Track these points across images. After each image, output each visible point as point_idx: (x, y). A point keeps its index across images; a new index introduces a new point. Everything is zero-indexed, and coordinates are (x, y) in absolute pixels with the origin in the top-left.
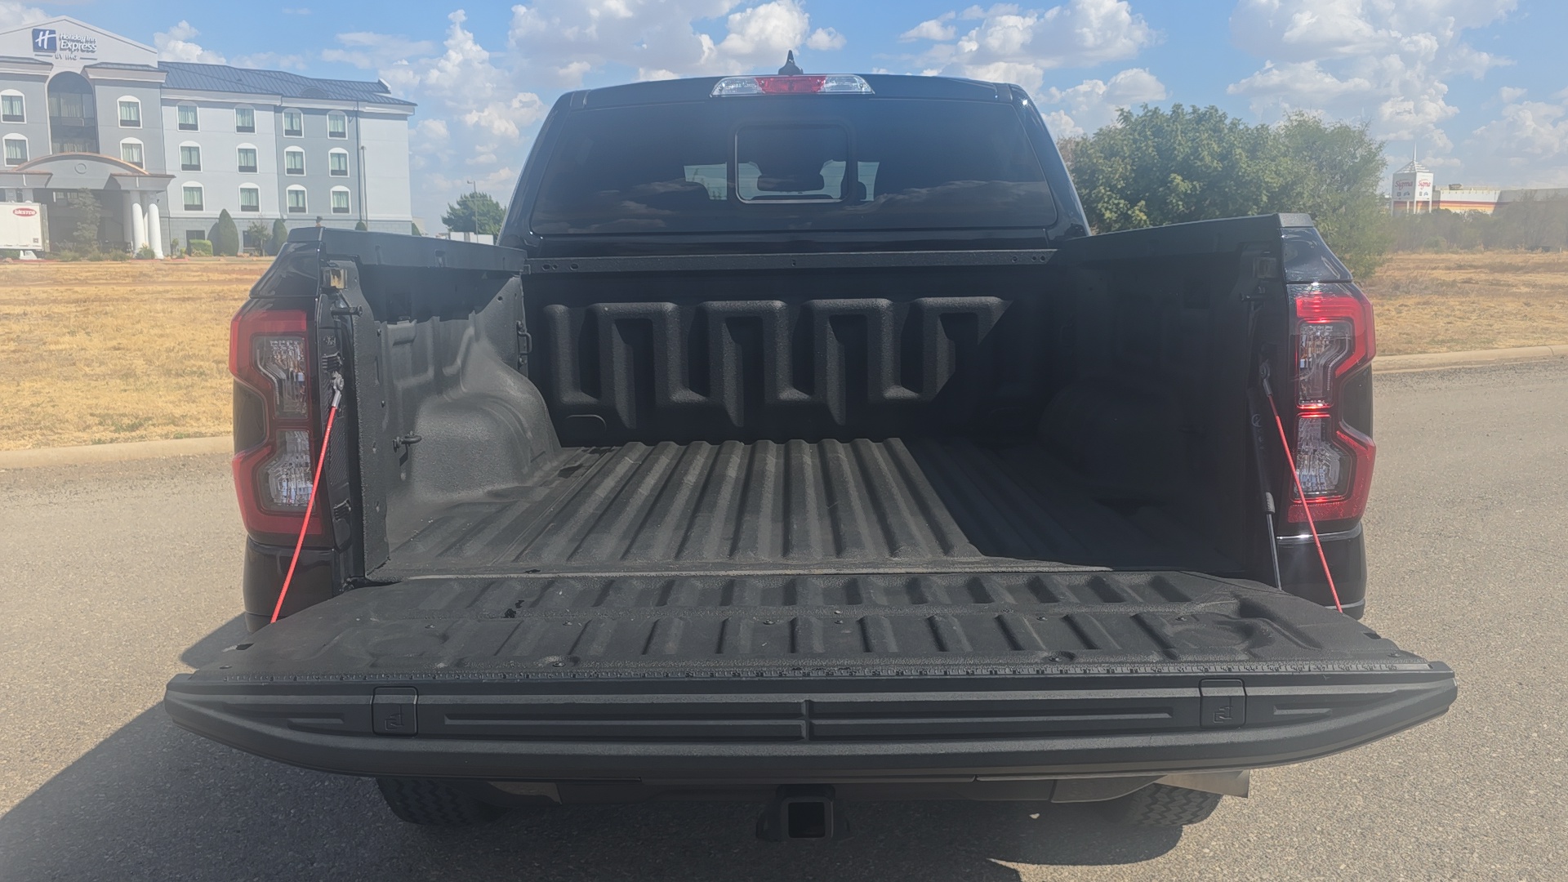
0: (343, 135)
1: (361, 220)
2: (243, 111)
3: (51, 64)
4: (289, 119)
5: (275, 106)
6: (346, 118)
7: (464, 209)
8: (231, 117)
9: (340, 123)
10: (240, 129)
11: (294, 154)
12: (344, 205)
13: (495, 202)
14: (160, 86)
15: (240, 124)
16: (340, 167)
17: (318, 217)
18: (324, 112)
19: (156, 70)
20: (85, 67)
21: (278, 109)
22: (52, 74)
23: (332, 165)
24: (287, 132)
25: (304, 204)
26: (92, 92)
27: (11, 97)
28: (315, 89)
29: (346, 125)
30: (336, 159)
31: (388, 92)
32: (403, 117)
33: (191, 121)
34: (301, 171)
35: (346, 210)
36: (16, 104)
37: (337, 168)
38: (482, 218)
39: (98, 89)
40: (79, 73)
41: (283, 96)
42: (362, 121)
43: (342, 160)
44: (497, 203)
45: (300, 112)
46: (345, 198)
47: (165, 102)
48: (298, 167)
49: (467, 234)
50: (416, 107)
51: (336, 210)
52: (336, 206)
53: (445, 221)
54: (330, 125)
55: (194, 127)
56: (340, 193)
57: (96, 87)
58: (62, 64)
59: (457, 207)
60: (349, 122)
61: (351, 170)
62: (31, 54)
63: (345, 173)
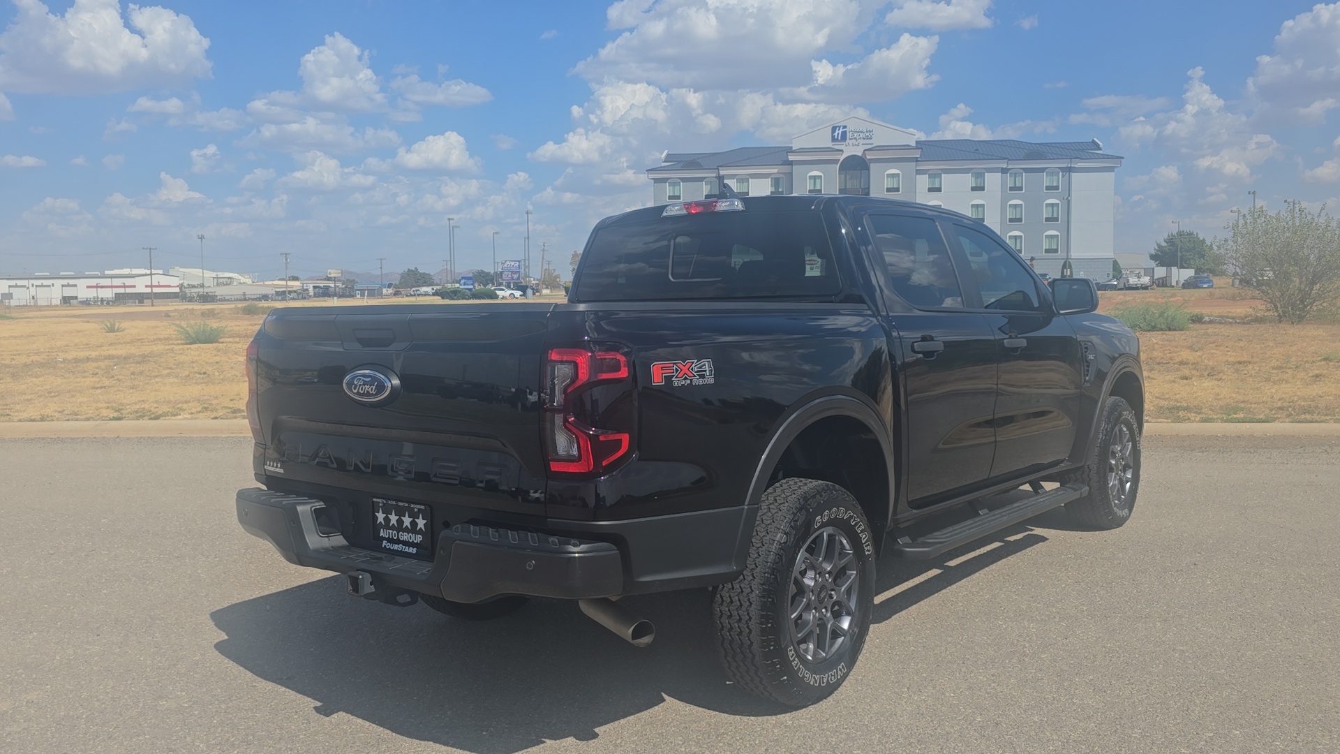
0: (1057, 188)
1: (1068, 259)
2: (979, 175)
3: (842, 151)
4: (1013, 178)
5: (1002, 169)
6: (1061, 173)
7: (1170, 246)
8: (968, 180)
9: (1055, 178)
10: (973, 189)
11: (1015, 206)
12: (1054, 247)
13: (1201, 239)
14: (917, 160)
15: (974, 185)
16: (1053, 215)
17: (1032, 257)
18: (1042, 170)
19: (913, 148)
20: (865, 150)
21: (1004, 171)
22: (842, 158)
23: (1046, 213)
24: (1011, 189)
25: (1021, 247)
26: (868, 169)
27: (815, 176)
28: (1035, 152)
29: (1060, 180)
30: (1050, 209)
31: (1100, 149)
32: (1111, 169)
33: (937, 186)
34: (1020, 220)
35: (1056, 251)
36: (818, 181)
37: (1050, 216)
38: (1188, 254)
39: (872, 165)
40: (860, 155)
41: (1009, 160)
42: (1074, 175)
43: (1055, 209)
44: (1204, 240)
45: (1022, 171)
46: (1055, 240)
47: (919, 172)
48: (1018, 216)
49: (1169, 268)
50: (1122, 160)
51: (1047, 251)
52: (1047, 248)
53: (1153, 257)
54: (1046, 180)
55: (939, 190)
56: (1052, 237)
57: (871, 164)
58: (851, 149)
59: (1164, 244)
60: (1063, 176)
61: (1061, 218)
62: (829, 144)
63: (1057, 219)
